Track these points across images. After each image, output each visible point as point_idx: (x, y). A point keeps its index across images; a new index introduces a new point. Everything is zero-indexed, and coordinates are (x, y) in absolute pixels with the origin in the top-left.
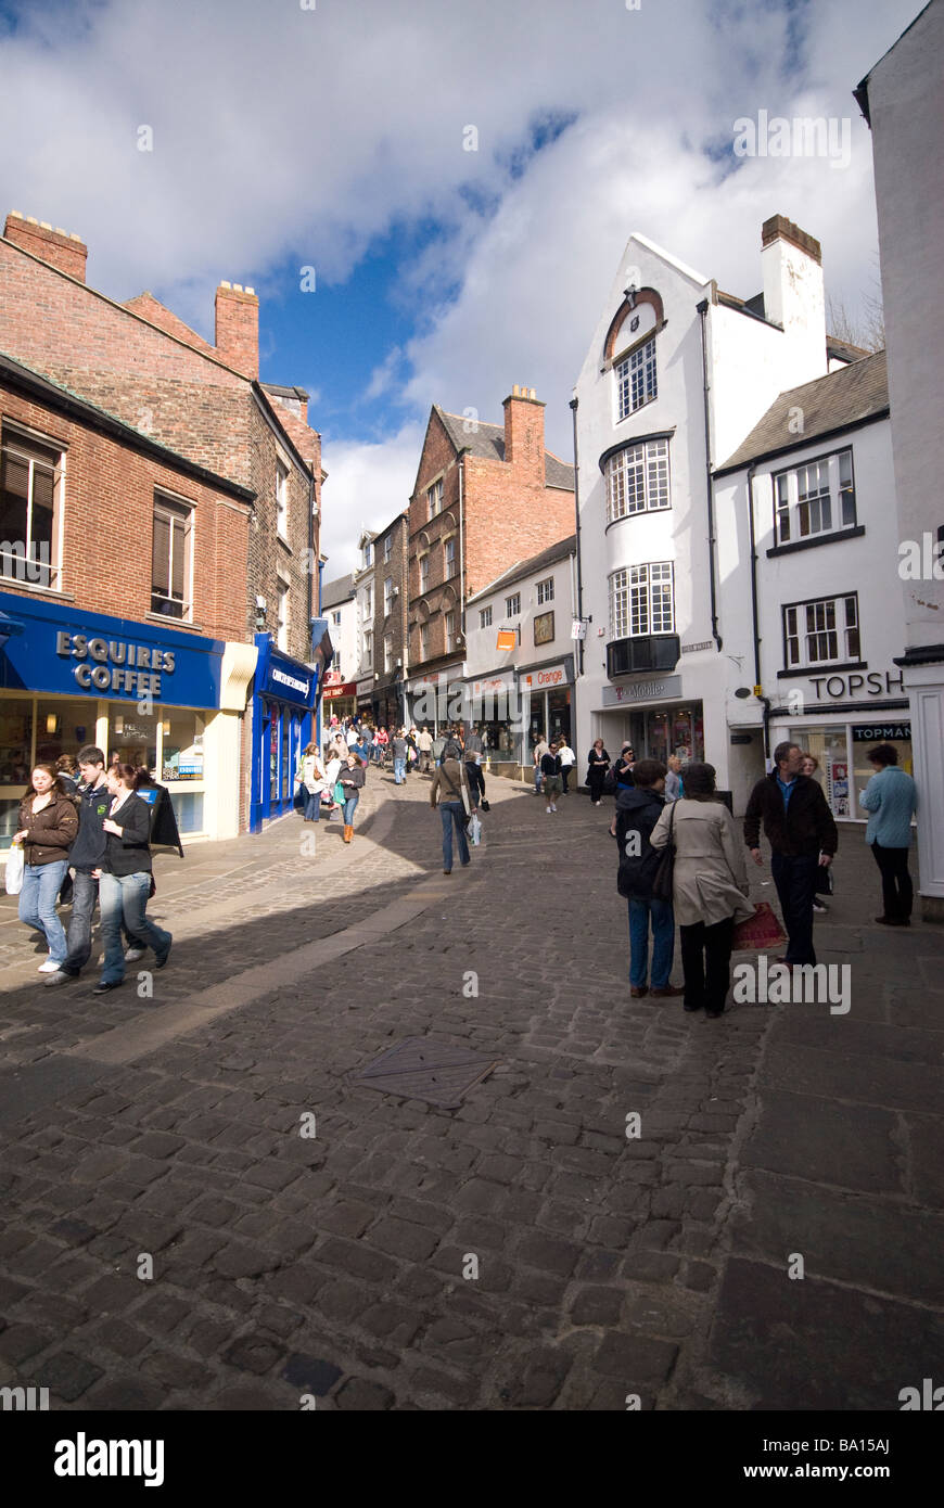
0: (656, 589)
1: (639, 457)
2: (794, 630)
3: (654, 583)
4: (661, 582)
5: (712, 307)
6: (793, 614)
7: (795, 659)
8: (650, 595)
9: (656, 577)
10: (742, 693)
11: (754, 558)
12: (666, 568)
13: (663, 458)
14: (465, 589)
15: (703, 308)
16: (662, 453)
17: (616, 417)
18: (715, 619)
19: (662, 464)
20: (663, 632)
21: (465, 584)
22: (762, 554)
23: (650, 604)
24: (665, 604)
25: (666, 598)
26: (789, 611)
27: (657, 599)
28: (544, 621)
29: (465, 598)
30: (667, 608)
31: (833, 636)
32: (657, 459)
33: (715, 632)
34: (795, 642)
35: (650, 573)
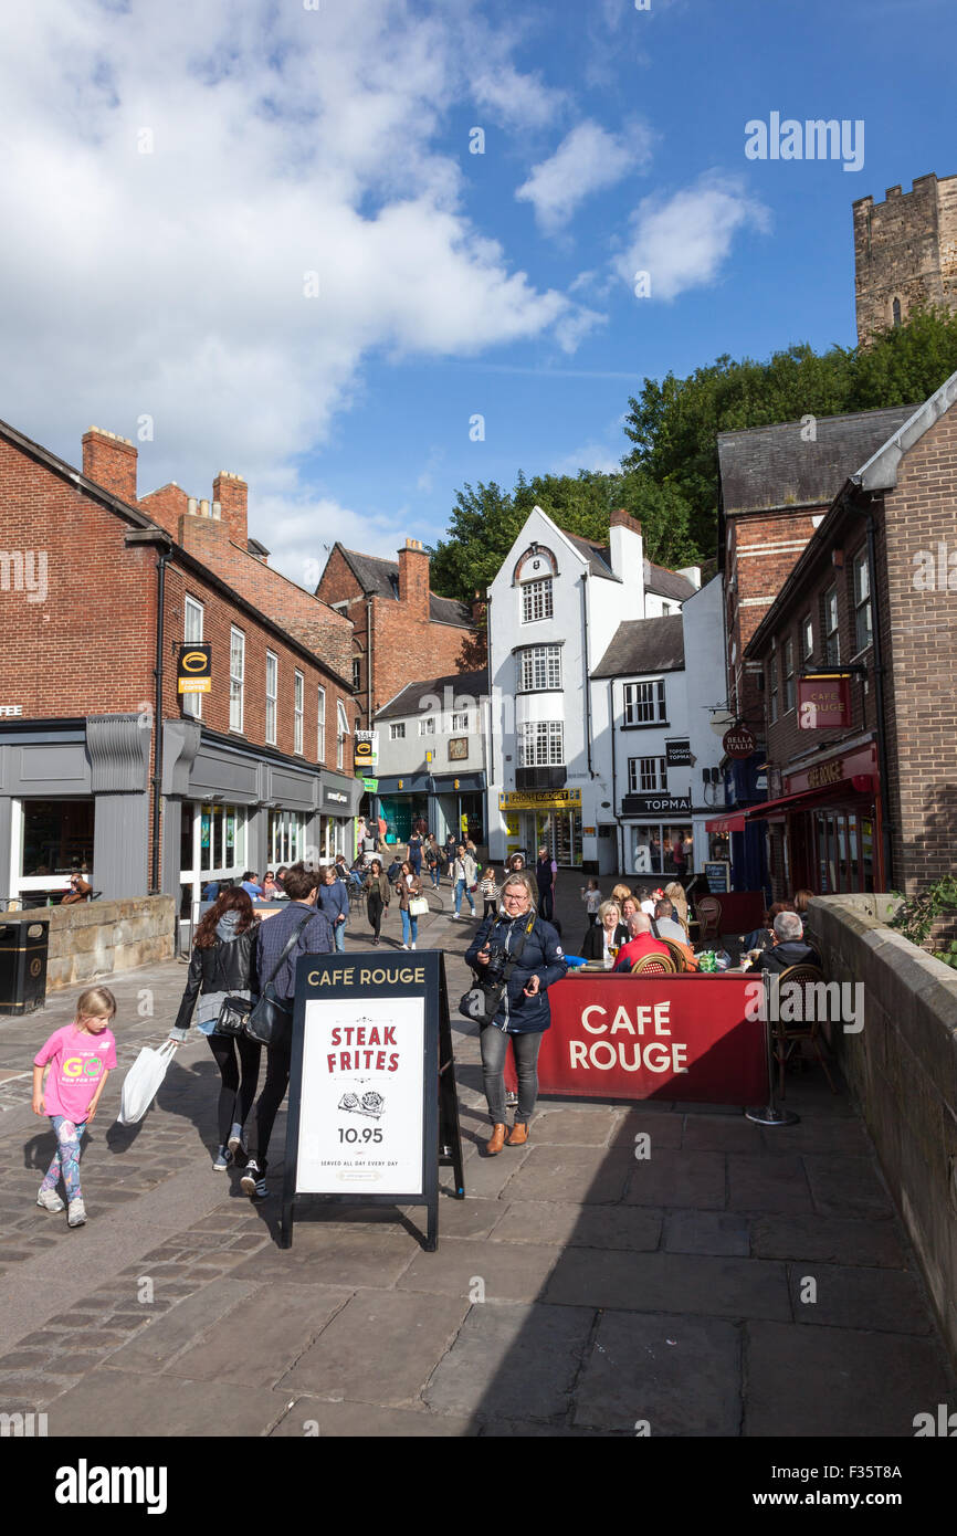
0: (553, 738)
1: (543, 655)
2: (634, 772)
3: (551, 734)
4: (555, 734)
5: (589, 577)
6: (634, 763)
7: (635, 788)
8: (549, 741)
9: (552, 730)
10: (606, 805)
11: (613, 730)
12: (558, 725)
13: (558, 657)
14: (373, 704)
15: (584, 578)
16: (557, 654)
17: (522, 619)
18: (589, 761)
19: (557, 661)
20: (556, 765)
21: (373, 700)
22: (617, 727)
23: (549, 747)
24: (557, 747)
25: (559, 744)
26: (631, 762)
27: (553, 744)
28: (459, 744)
29: (373, 711)
30: (559, 750)
31: (654, 777)
32: (554, 658)
33: (590, 769)
34: (634, 778)
35: (549, 728)
